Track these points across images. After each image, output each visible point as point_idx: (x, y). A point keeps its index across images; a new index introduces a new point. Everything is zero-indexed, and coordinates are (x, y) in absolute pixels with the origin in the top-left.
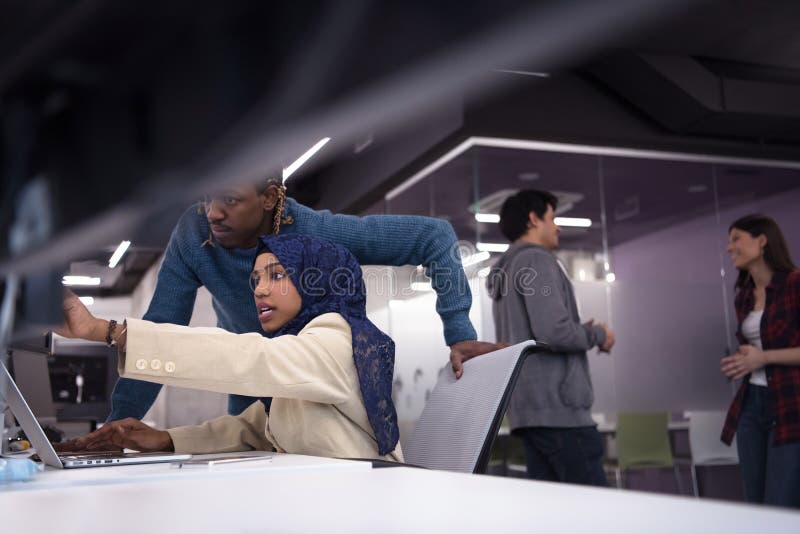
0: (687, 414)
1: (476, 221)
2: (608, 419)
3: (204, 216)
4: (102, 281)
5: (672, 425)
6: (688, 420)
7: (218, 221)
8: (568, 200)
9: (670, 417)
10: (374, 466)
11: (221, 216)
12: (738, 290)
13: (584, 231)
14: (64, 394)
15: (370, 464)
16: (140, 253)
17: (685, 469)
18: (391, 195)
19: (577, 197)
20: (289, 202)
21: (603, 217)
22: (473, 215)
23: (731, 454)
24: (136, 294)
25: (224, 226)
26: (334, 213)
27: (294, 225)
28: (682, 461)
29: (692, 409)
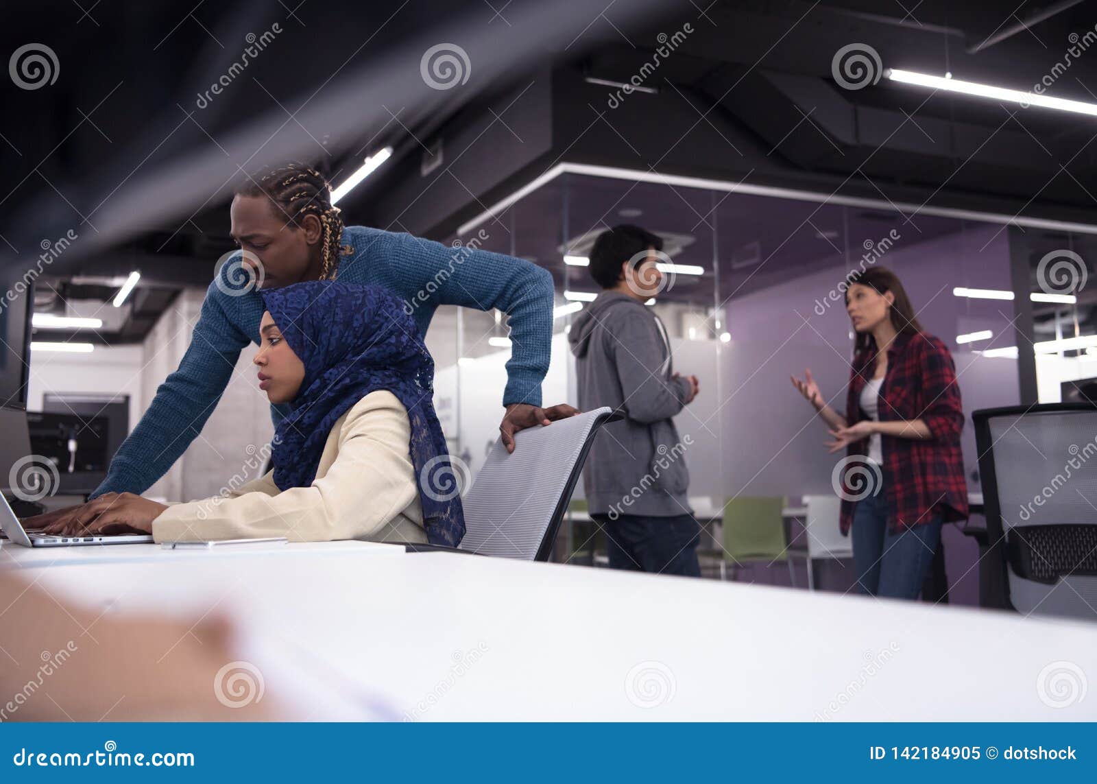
0: (806, 499)
1: (565, 264)
2: (715, 505)
4: (104, 323)
5: (788, 512)
6: (806, 506)
8: (678, 242)
9: (786, 501)
10: (408, 550)
12: (858, 352)
13: (696, 280)
15: (403, 548)
16: (153, 290)
17: (800, 563)
18: (463, 230)
19: (688, 240)
21: (715, 264)
22: (561, 257)
23: (845, 546)
24: (148, 341)
28: (797, 554)
29: (812, 493)
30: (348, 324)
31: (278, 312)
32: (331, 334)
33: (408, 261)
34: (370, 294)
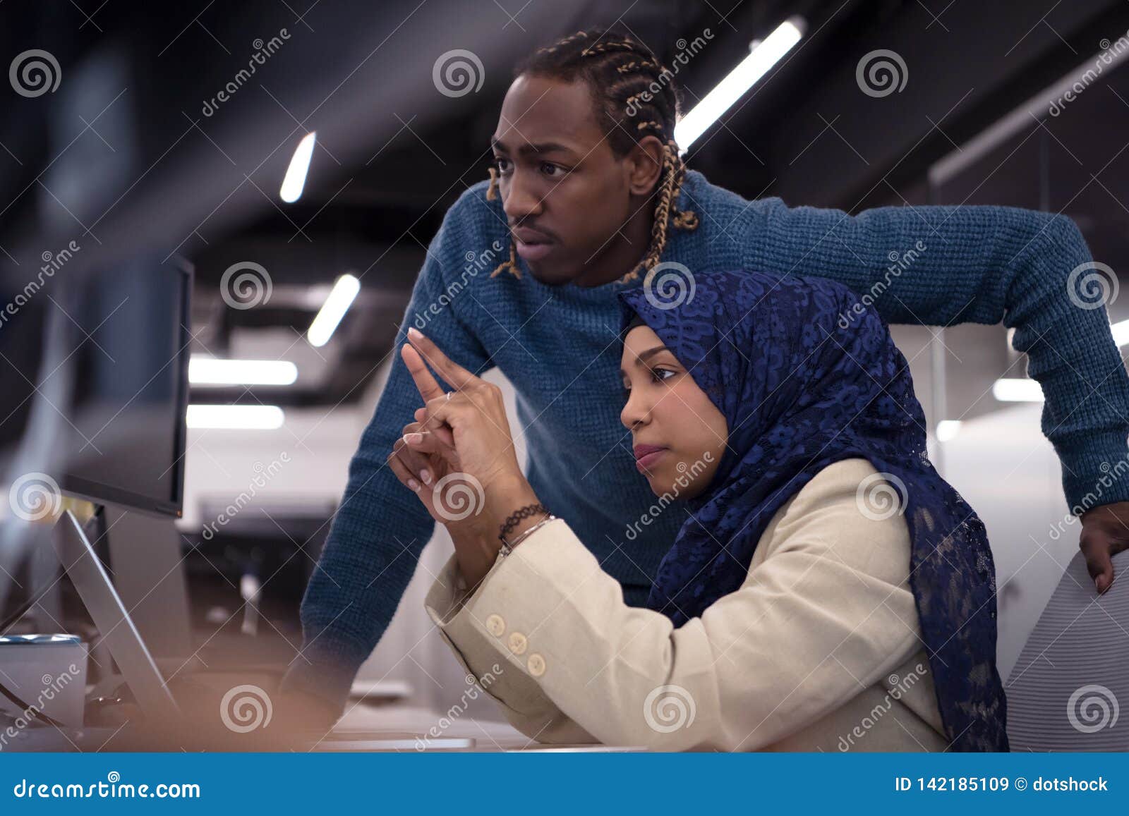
3: (497, 204)
4: (301, 373)
7: (526, 219)
11: (534, 207)
14: (218, 614)
18: (942, 171)
20: (688, 181)
25: (540, 229)
26: (791, 203)
27: (700, 230)
30: (795, 341)
31: (668, 326)
32: (769, 360)
33: (781, 258)
34: (819, 290)
